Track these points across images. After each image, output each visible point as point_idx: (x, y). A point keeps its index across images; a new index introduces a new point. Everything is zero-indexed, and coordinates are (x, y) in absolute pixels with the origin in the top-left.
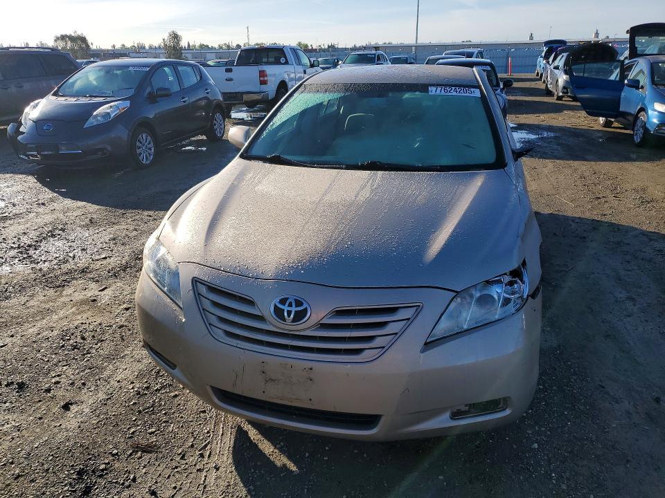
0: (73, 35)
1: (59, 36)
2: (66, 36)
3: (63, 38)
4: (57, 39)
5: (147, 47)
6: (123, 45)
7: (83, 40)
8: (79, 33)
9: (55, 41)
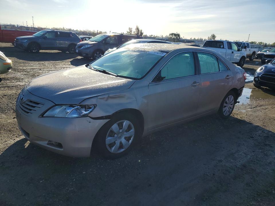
0: (176, 33)
1: (171, 33)
2: (173, 34)
3: (172, 34)
4: (170, 35)
5: (203, 40)
6: (195, 38)
7: (179, 35)
8: (178, 33)
9: (169, 35)
